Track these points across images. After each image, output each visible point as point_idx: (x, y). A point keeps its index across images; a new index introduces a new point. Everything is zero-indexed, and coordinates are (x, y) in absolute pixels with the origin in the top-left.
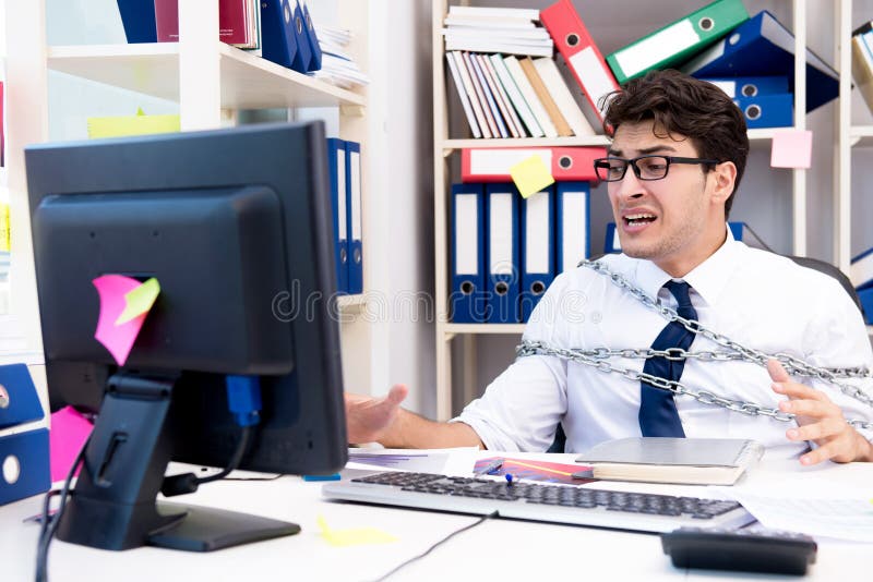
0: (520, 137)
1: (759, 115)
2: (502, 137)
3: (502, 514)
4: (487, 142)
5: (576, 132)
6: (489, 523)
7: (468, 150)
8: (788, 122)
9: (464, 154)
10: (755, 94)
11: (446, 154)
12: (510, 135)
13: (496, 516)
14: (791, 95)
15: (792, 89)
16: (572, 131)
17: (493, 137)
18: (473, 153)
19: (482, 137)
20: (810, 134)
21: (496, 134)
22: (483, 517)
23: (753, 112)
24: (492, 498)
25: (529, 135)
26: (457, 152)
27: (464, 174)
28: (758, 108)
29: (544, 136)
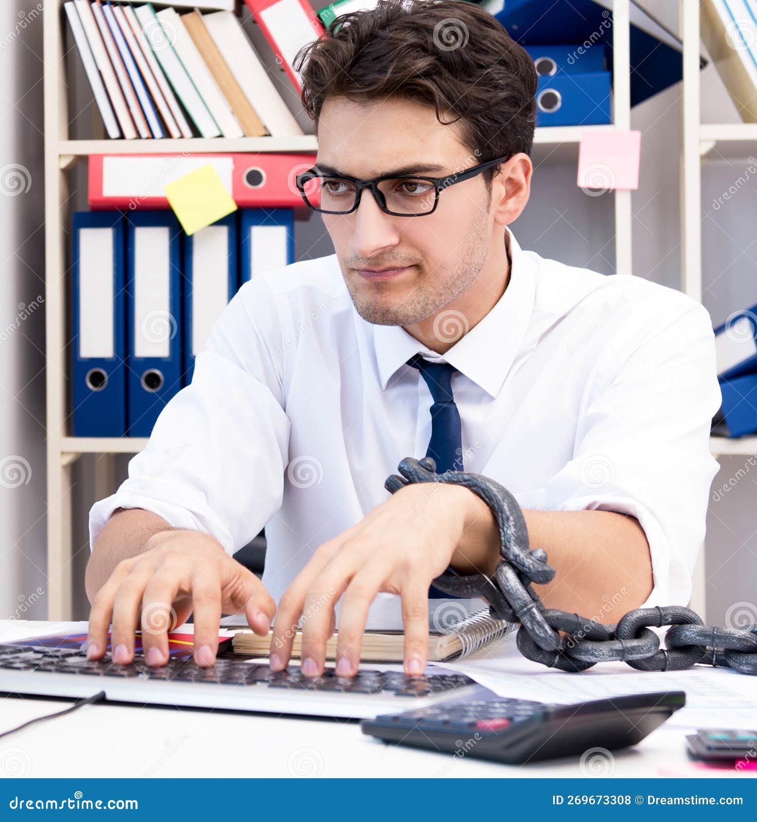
0: (182, 137)
1: (559, 105)
2: (153, 137)
3: (110, 696)
4: (130, 144)
5: (272, 130)
6: (88, 710)
7: (100, 157)
8: (604, 117)
9: (92, 162)
10: (553, 72)
11: (65, 163)
12: (167, 134)
13: (101, 700)
14: (607, 75)
15: (609, 67)
16: (265, 128)
17: (139, 136)
18: (107, 161)
19: (122, 137)
20: (637, 135)
21: (144, 133)
22: (78, 701)
23: (549, 101)
24: (97, 674)
25: (196, 133)
26: (82, 160)
27: (92, 196)
28: (558, 94)
29: (221, 136)
